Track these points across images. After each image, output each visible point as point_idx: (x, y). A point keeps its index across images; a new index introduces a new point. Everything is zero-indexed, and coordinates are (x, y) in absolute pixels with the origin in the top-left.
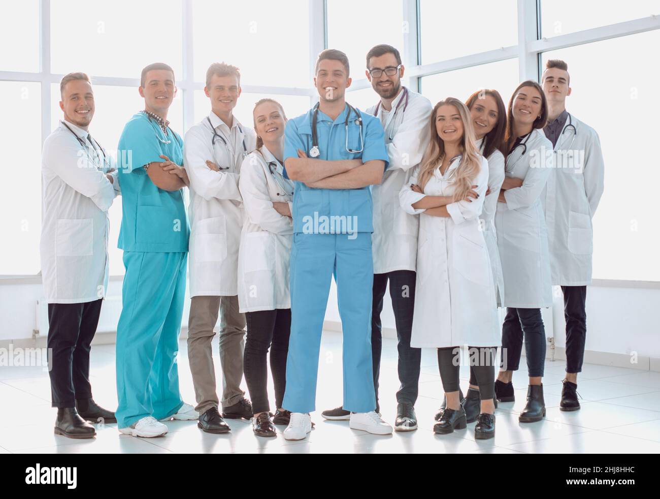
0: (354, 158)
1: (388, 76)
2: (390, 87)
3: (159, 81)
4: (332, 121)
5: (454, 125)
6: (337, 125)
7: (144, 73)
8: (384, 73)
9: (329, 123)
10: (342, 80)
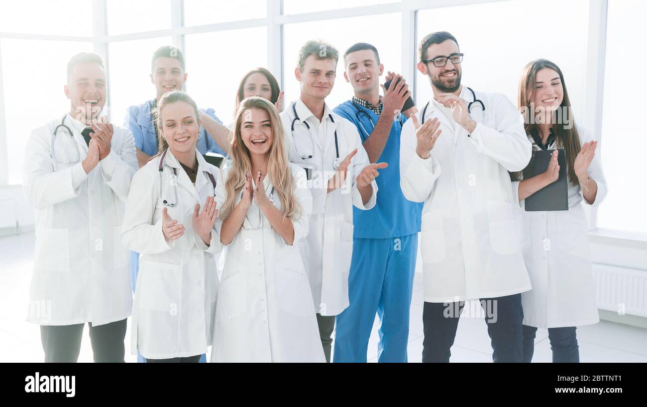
1: (454, 65)
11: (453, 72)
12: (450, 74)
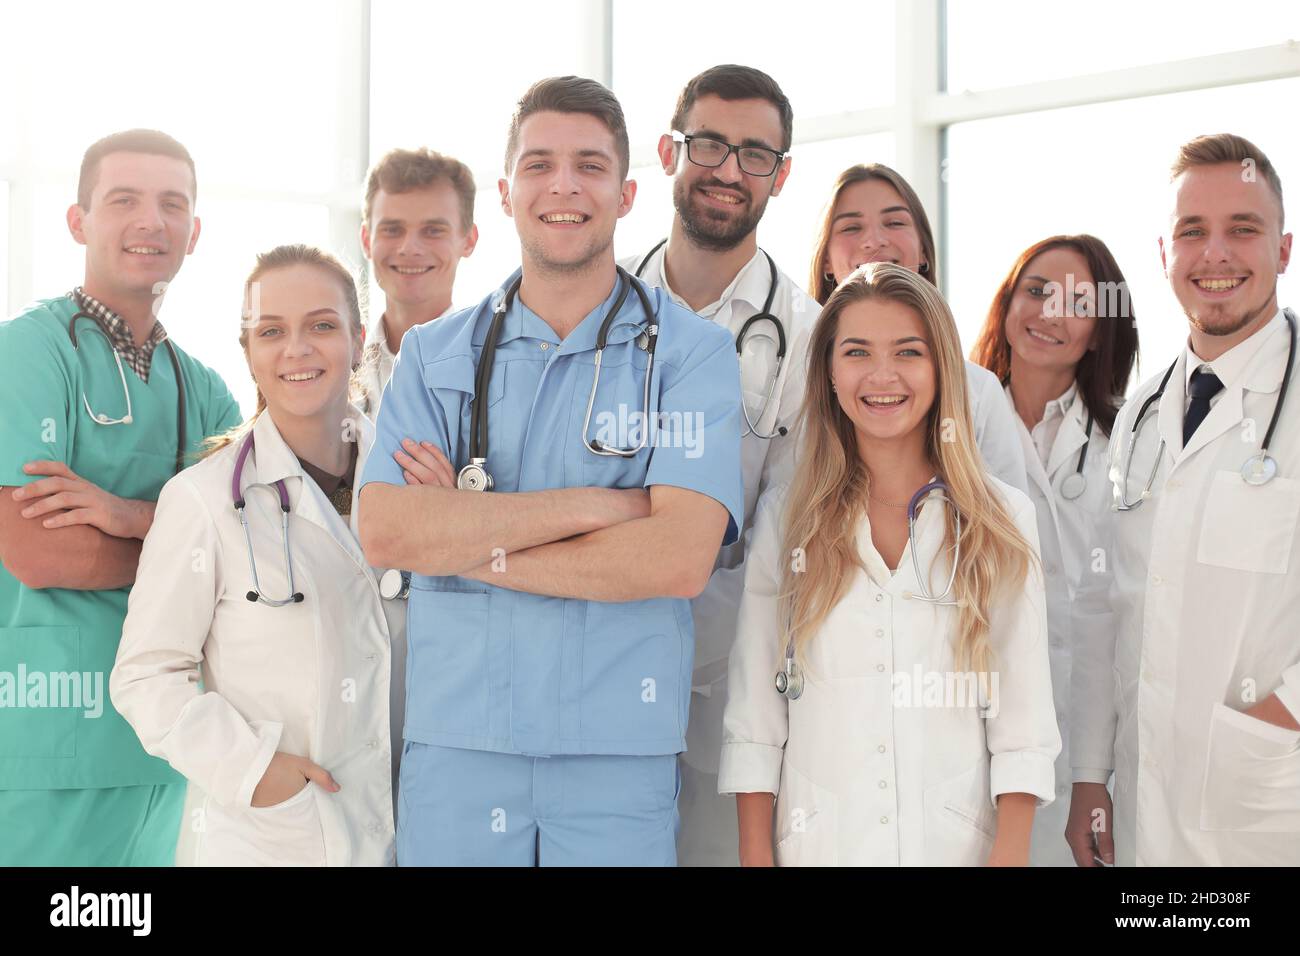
0: (616, 486)
1: (744, 173)
2: (736, 210)
3: (140, 193)
4: (554, 338)
5: (902, 379)
6: (567, 359)
7: (92, 162)
8: (733, 157)
9: (544, 346)
10: (605, 189)
11: (732, 191)
12: (724, 195)
